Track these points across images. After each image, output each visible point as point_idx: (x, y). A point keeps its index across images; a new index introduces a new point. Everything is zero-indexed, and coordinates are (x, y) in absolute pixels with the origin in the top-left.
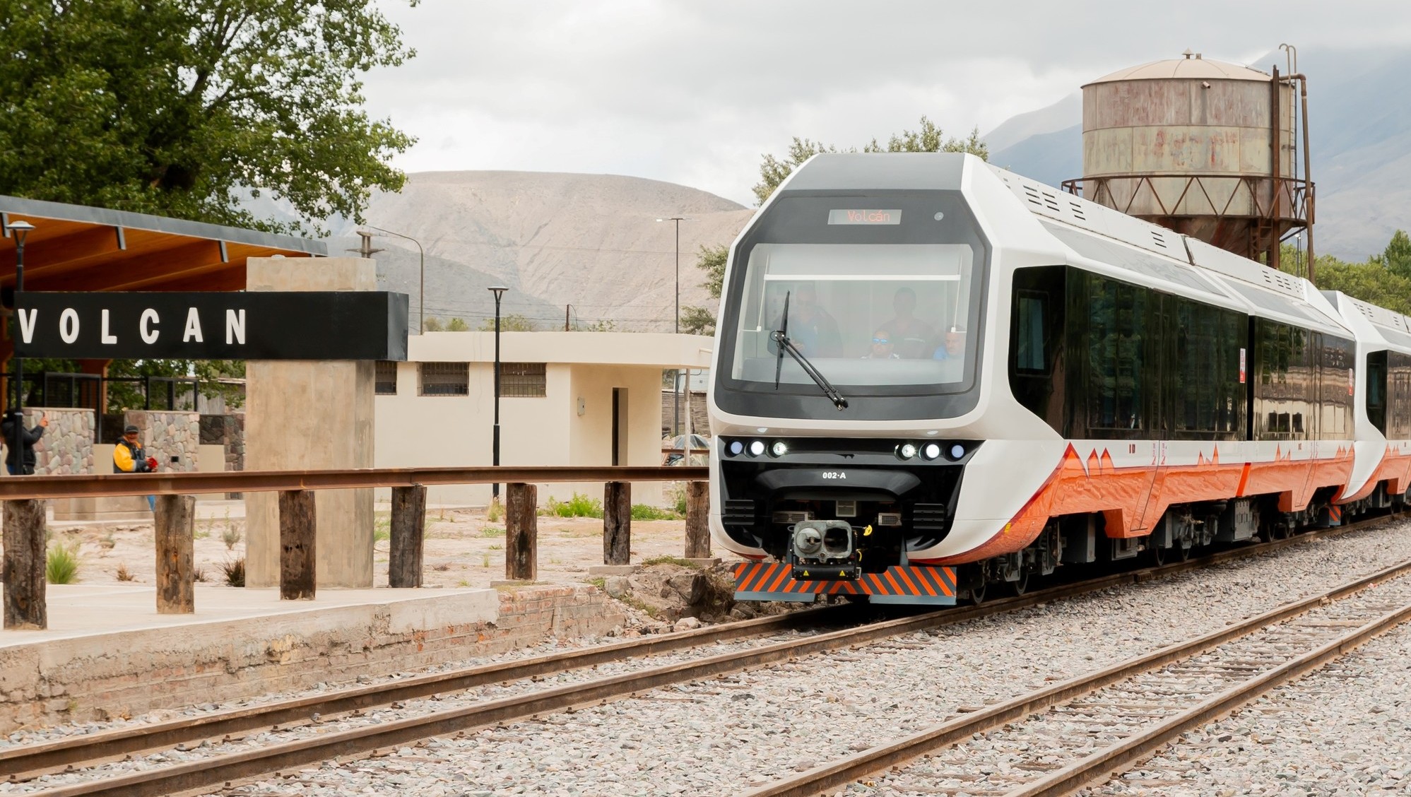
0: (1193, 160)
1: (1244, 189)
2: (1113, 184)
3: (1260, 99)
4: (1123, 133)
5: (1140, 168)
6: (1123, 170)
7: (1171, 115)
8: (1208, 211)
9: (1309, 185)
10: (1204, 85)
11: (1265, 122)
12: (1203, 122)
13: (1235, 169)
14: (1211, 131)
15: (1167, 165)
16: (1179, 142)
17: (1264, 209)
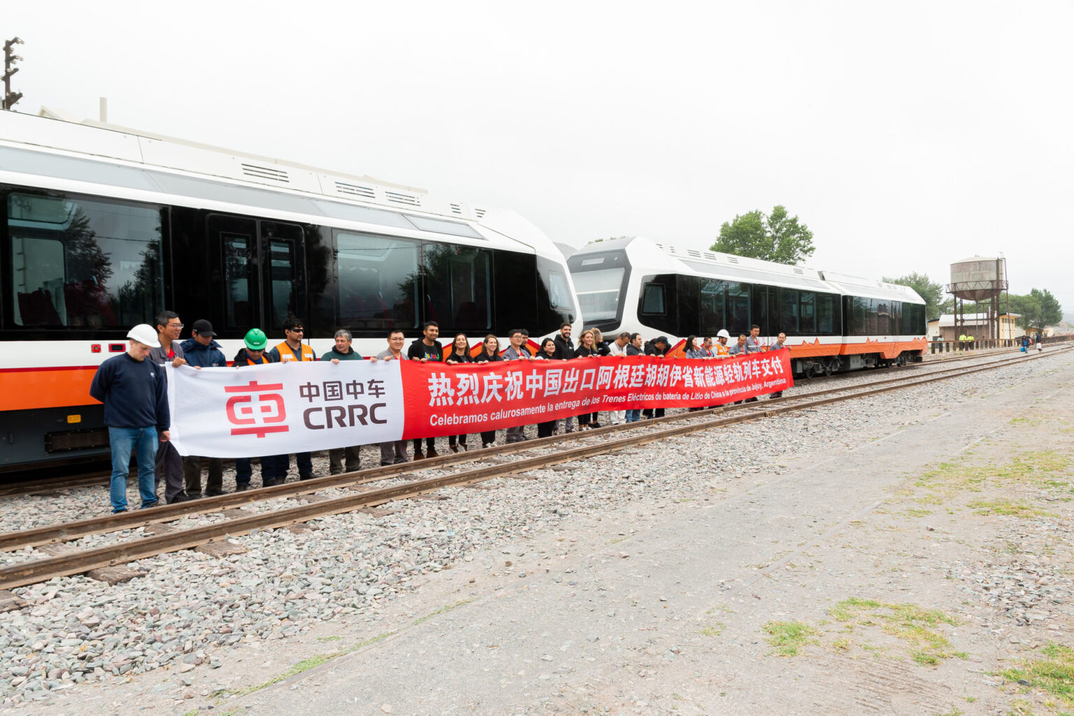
0: (977, 278)
1: (990, 283)
2: (958, 285)
3: (994, 265)
4: (960, 273)
5: (964, 280)
6: (961, 281)
7: (972, 269)
8: (981, 288)
9: (1007, 281)
10: (980, 262)
11: (995, 269)
12: (980, 270)
13: (988, 279)
14: (982, 272)
15: (971, 280)
16: (974, 275)
17: (995, 287)
